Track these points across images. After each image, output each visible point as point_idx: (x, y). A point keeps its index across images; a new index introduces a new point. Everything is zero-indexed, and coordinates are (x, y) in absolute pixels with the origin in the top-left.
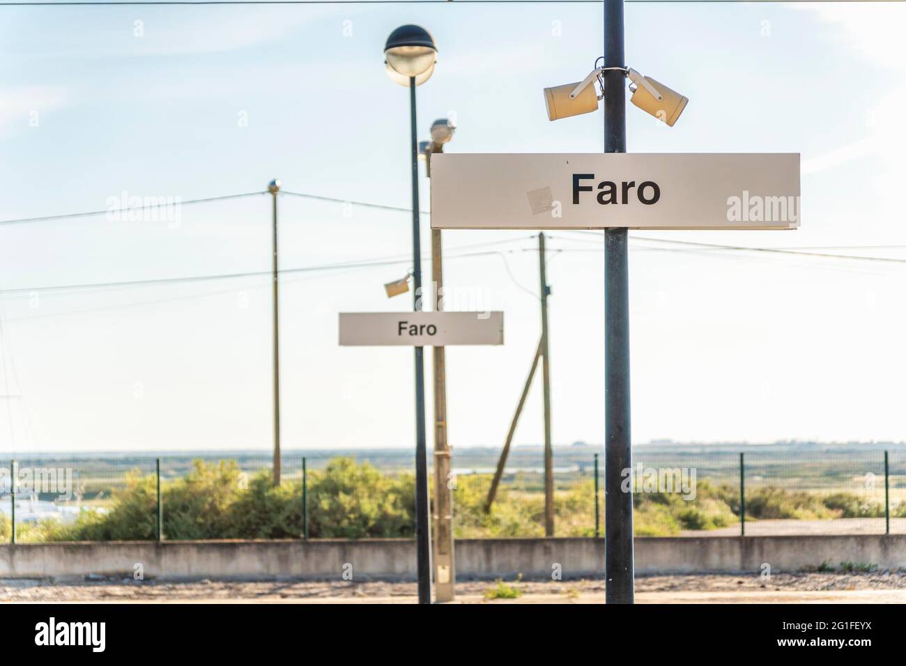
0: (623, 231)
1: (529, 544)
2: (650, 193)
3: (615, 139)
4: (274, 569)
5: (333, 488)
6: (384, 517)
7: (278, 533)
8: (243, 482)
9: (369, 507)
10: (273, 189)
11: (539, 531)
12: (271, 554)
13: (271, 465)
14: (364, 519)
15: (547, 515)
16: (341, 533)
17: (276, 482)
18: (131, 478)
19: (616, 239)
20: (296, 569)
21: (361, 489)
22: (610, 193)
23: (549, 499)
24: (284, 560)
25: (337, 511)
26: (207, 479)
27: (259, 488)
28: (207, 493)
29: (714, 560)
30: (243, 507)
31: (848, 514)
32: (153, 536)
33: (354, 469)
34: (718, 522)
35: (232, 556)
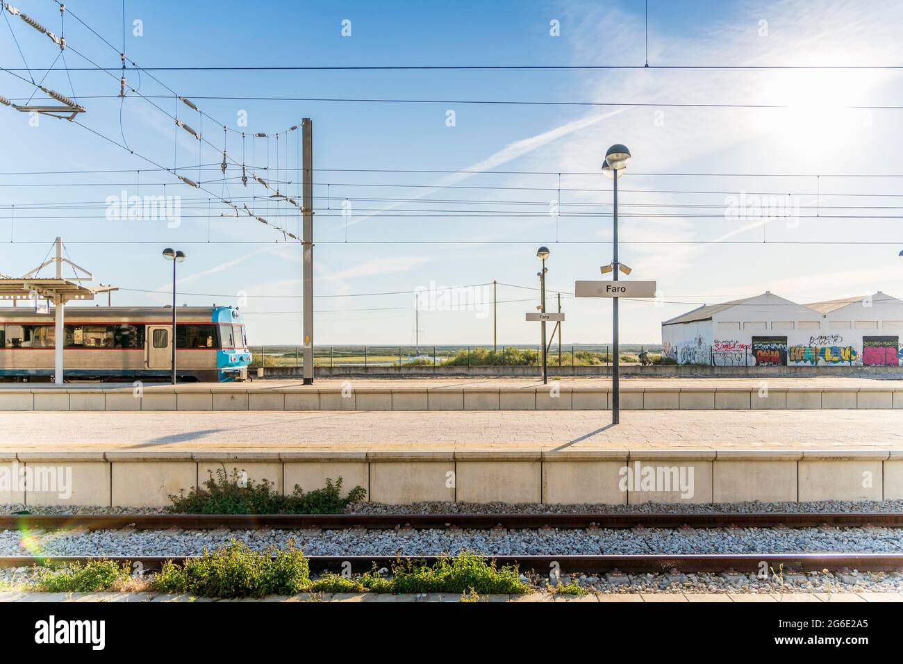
0: (617, 298)
1: (556, 367)
2: (624, 290)
3: (616, 278)
4: (496, 373)
5: (508, 354)
6: (521, 361)
7: (496, 364)
8: (487, 352)
9: (517, 358)
10: (495, 283)
11: (558, 364)
12: (496, 369)
13: (494, 348)
14: (516, 361)
15: (559, 360)
16: (510, 364)
17: (495, 353)
18: (461, 351)
19: (616, 299)
20: (501, 373)
21: (515, 354)
22: (615, 290)
23: (560, 357)
24: (498, 371)
25: (509, 359)
26: (479, 351)
27: (491, 353)
28: (478, 355)
29: (601, 372)
30: (487, 358)
31: (627, 361)
32: (468, 365)
33: (513, 349)
34: (597, 363)
35: (486, 370)
